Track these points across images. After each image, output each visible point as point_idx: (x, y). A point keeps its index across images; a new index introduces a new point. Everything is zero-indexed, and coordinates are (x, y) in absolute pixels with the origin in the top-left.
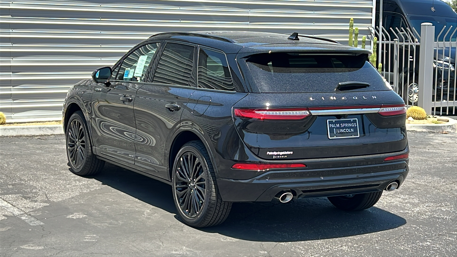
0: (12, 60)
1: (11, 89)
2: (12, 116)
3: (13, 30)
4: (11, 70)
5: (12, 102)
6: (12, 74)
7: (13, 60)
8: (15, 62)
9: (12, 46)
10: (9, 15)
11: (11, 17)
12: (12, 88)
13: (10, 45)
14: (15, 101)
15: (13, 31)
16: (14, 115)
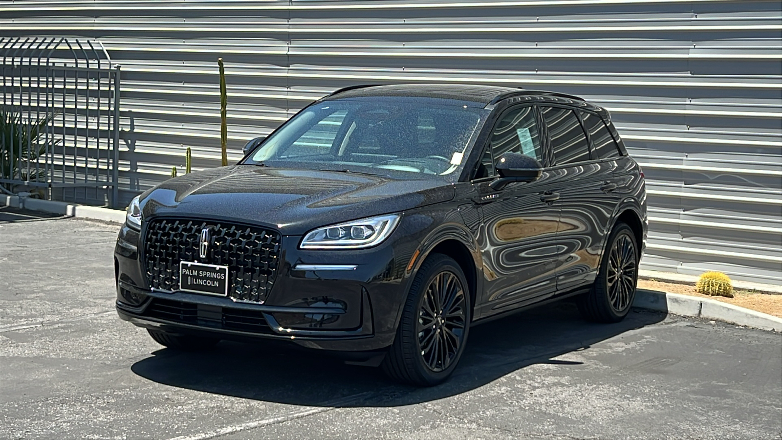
0: (685, 158)
1: (679, 214)
2: (679, 266)
3: (692, 100)
4: (683, 179)
5: (681, 240)
6: (683, 185)
7: (688, 158)
8: (689, 163)
9: (687, 131)
10: (687, 71)
11: (690, 75)
12: (682, 212)
13: (684, 129)
14: (684, 240)
15: (692, 103)
16: (683, 267)
